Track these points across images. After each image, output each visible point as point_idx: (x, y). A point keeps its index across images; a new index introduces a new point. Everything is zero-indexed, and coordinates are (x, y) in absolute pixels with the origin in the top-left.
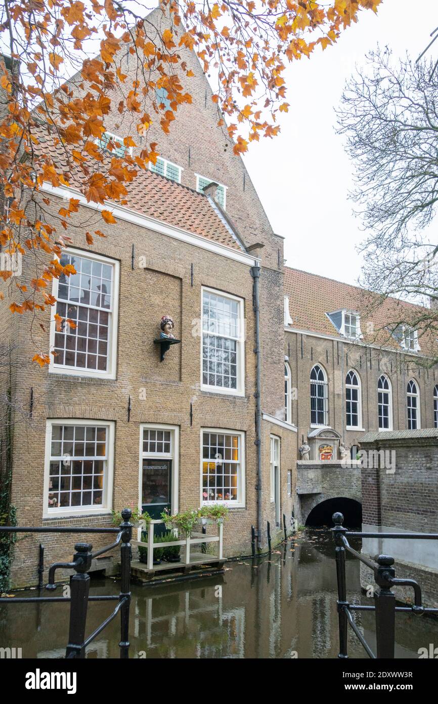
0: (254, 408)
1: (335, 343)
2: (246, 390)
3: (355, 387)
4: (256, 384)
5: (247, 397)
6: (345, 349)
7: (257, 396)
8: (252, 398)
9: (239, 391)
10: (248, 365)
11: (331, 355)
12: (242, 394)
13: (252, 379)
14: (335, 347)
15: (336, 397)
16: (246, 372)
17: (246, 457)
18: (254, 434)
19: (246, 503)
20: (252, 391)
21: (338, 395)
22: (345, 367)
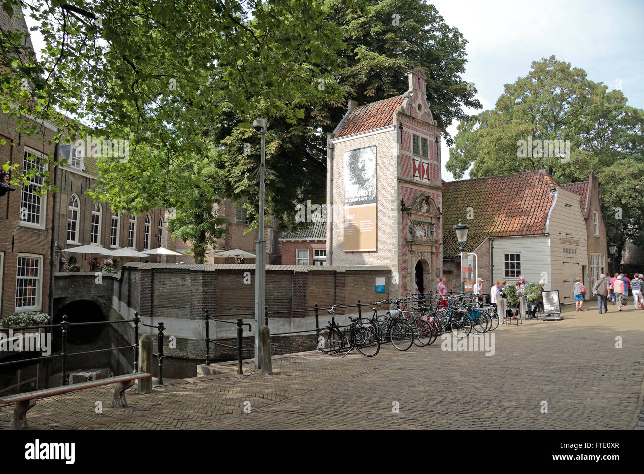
0: (50, 238)
1: (64, 172)
2: (46, 225)
3: (76, 209)
4: (53, 221)
5: (47, 230)
6: (71, 176)
7: (53, 229)
8: (50, 232)
9: (41, 225)
10: (49, 207)
11: (60, 181)
12: (44, 228)
13: (50, 217)
14: (64, 175)
15: (61, 216)
16: (47, 211)
17: (43, 274)
18: (49, 258)
19: (42, 308)
20: (50, 225)
21: (63, 215)
22: (70, 192)
